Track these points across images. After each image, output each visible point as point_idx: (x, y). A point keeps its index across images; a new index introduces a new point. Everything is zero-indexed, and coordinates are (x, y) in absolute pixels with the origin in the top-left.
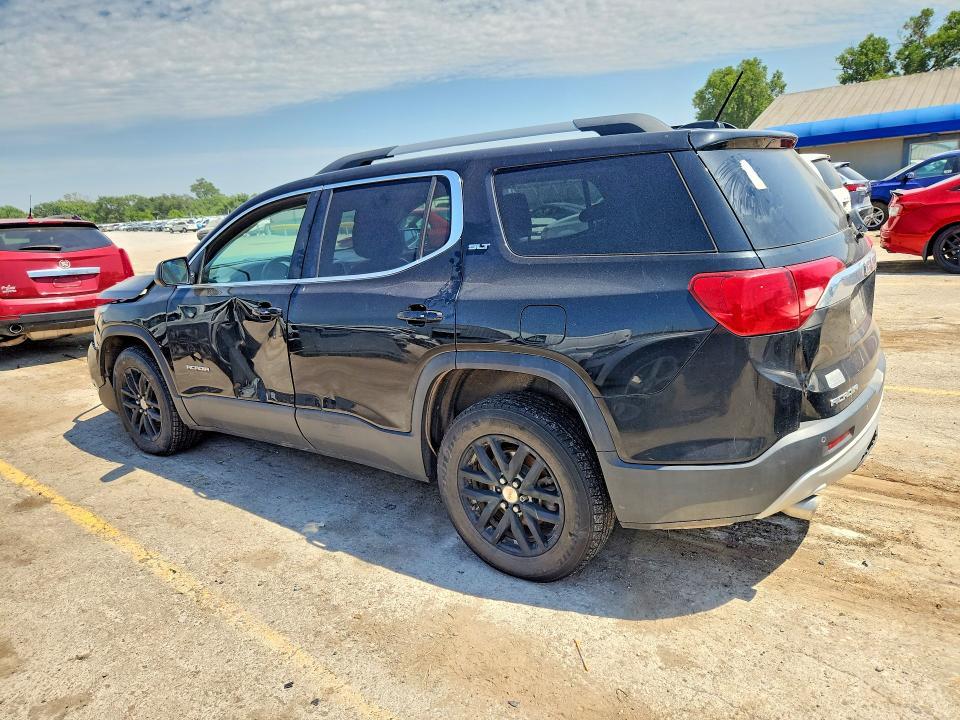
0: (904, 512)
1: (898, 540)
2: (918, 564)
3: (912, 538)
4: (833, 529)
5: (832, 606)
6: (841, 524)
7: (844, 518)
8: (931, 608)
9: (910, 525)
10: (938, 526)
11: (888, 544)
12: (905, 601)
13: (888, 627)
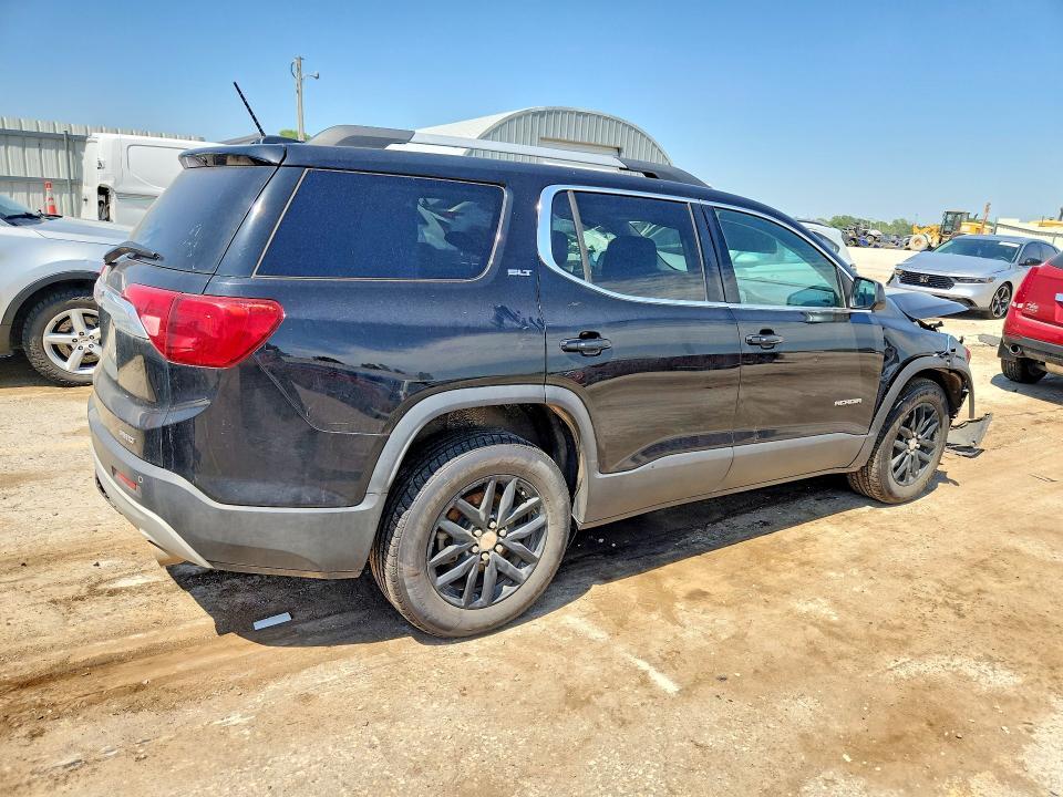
0: (82, 637)
1: (76, 599)
2: (49, 586)
3: (62, 608)
4: (145, 581)
5: (106, 534)
6: (141, 590)
7: (142, 599)
8: (30, 562)
9: (70, 622)
10: (38, 635)
11: (84, 592)
12: (50, 558)
13: (58, 538)
